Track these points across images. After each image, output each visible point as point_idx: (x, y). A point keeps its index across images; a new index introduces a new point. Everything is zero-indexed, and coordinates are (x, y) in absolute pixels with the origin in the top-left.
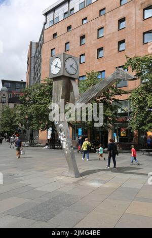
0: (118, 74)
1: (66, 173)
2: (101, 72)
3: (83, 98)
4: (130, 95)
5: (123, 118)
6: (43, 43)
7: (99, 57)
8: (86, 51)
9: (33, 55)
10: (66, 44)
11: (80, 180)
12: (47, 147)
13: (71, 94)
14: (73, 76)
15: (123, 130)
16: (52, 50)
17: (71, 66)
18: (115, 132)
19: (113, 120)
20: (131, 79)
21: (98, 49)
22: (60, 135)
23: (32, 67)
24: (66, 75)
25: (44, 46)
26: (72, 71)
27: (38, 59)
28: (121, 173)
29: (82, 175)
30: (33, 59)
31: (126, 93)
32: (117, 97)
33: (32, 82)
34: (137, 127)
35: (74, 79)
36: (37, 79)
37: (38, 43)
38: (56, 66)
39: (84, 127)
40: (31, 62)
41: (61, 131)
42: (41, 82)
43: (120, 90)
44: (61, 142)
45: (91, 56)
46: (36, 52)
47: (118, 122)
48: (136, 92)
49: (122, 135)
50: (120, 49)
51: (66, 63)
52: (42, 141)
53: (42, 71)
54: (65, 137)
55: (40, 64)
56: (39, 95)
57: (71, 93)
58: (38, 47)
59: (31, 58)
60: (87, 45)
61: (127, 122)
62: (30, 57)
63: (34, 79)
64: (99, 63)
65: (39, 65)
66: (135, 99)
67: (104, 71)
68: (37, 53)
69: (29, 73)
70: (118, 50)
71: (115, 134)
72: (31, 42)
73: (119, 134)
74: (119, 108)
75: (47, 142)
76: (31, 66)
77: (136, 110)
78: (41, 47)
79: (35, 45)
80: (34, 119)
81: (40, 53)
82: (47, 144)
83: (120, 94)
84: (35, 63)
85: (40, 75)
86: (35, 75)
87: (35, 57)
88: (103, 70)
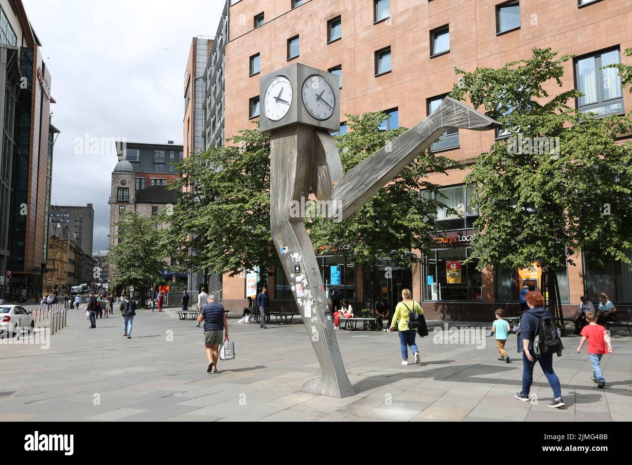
0: (448, 113)
1: (314, 387)
2: (387, 112)
3: (354, 182)
4: (468, 171)
5: (452, 235)
6: (228, 40)
7: (381, 72)
8: (345, 59)
9: (200, 72)
10: (290, 41)
11: (355, 403)
12: (247, 318)
13: (322, 171)
14: (323, 125)
15: (454, 267)
16: (252, 58)
17: (319, 98)
18: (432, 273)
19: (427, 240)
20: (483, 125)
21: (376, 53)
22: (295, 283)
23: (200, 106)
24: (307, 120)
25: (230, 48)
26: (320, 111)
27: (213, 82)
28: (462, 381)
29: (358, 389)
30: (200, 82)
31: (458, 166)
32: (435, 178)
33: (200, 145)
34: (492, 257)
35: (326, 131)
36: (213, 137)
37: (214, 42)
38: (278, 99)
39: (346, 262)
40: (195, 91)
41: (298, 273)
42: (226, 145)
43: (442, 159)
44: (299, 301)
45: (359, 69)
46: (209, 65)
47: (438, 246)
48: (485, 164)
49: (450, 281)
50: (437, 51)
51: (305, 90)
52: (232, 302)
53: (226, 114)
54: (308, 287)
55: (220, 96)
56: (223, 177)
57: (320, 168)
58: (214, 51)
59: (196, 80)
60: (347, 42)
61: (464, 244)
62: (193, 79)
63: (204, 136)
64: (379, 89)
65: (219, 101)
66: (482, 181)
67: (396, 109)
68: (213, 68)
69: (192, 123)
70: (432, 53)
71: (430, 279)
72: (195, 40)
73: (442, 280)
74: (442, 206)
75: (247, 307)
76: (195, 102)
77: (489, 211)
78: (223, 52)
79: (205, 47)
80: (210, 246)
81: (219, 67)
82: (246, 312)
83: (441, 169)
84: (207, 94)
85: (223, 126)
86: (207, 126)
87: (205, 78)
88: (391, 106)
